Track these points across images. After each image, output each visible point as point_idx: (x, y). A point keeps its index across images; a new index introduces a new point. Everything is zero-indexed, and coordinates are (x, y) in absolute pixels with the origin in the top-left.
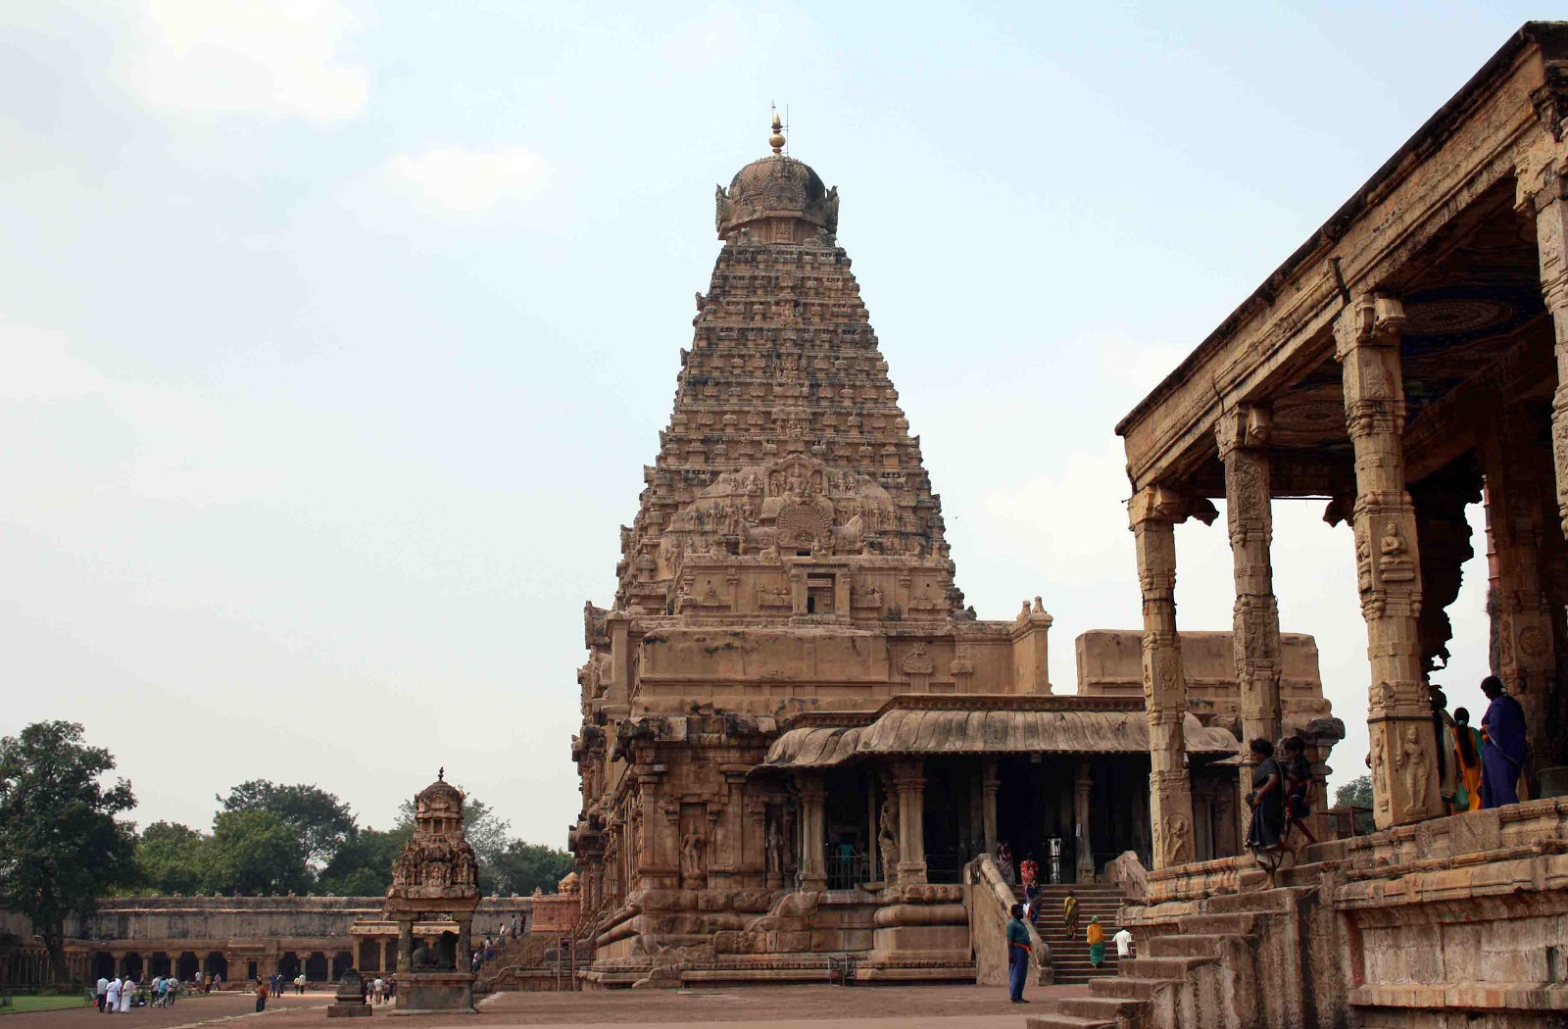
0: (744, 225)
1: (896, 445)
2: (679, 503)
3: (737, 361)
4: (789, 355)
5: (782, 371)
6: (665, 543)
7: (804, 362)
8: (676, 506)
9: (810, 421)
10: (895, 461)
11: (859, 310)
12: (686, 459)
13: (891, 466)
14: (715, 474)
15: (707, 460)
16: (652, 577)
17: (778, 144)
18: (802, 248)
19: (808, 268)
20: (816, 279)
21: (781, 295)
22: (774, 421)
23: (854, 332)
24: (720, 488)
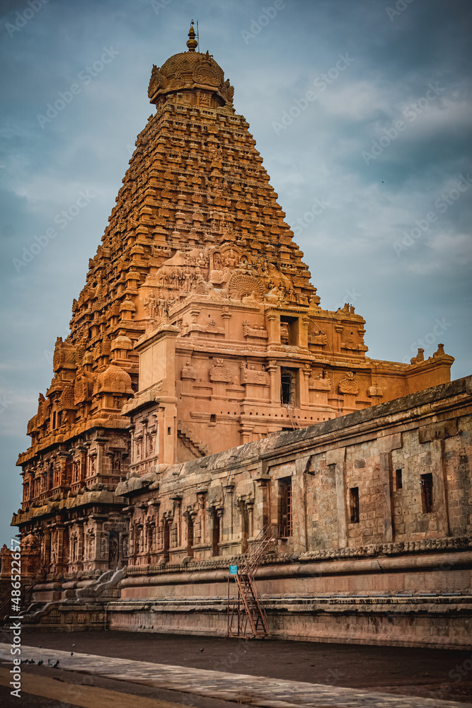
0: (179, 91)
1: (288, 247)
2: (151, 267)
3: (182, 178)
4: (217, 178)
5: (212, 188)
6: (144, 295)
7: (226, 183)
8: (148, 269)
9: (233, 223)
10: (288, 257)
11: (256, 157)
12: (152, 238)
13: (286, 259)
14: (174, 250)
15: (167, 240)
16: (133, 317)
17: (192, 46)
18: (219, 112)
19: (223, 125)
20: (228, 133)
21: (209, 139)
22: (210, 221)
23: (255, 171)
24: (177, 260)
